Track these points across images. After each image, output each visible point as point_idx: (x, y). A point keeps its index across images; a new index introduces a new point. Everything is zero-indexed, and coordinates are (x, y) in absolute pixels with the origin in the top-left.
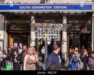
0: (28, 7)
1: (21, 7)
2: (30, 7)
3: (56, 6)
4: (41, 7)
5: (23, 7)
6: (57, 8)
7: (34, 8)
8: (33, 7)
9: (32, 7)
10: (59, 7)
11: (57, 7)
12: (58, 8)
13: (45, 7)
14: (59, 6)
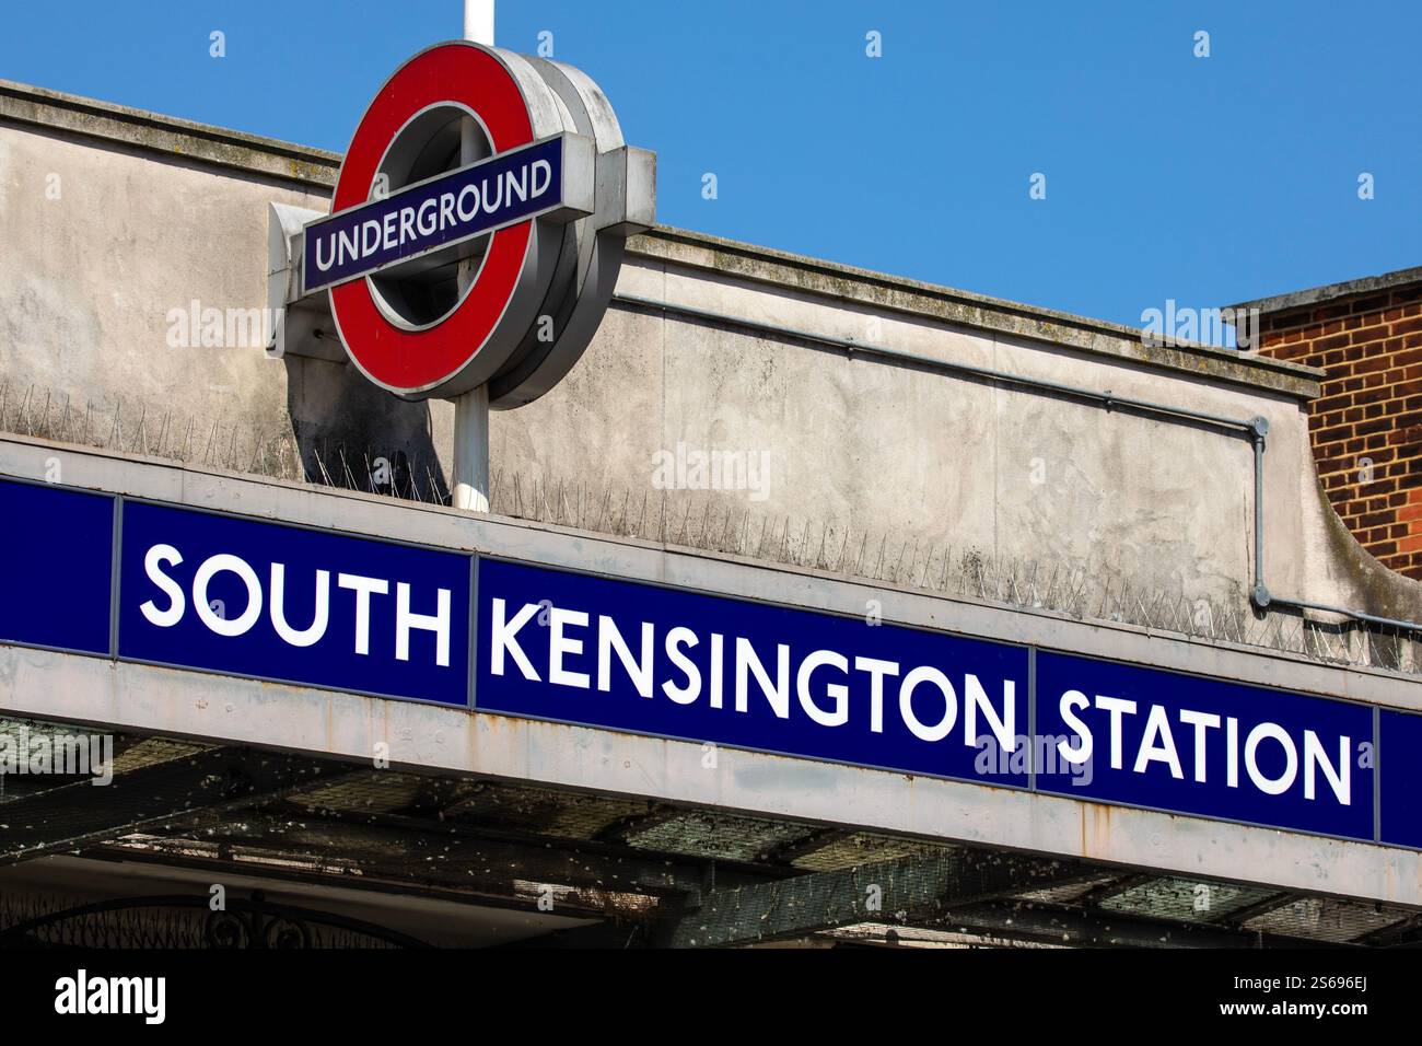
0: (383, 609)
1: (184, 575)
4: (745, 650)
6: (1146, 753)
7: (540, 660)
10: (1183, 735)
11: (1134, 728)
12: (1169, 755)
13: (859, 684)
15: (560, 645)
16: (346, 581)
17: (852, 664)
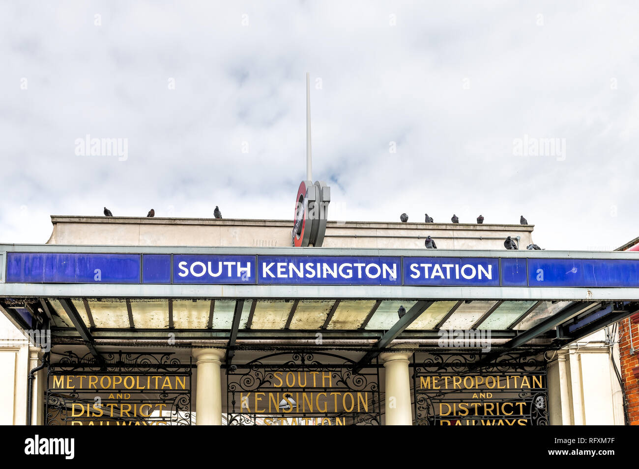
0: (234, 268)
1: (188, 267)
2: (248, 269)
3: (426, 266)
5: (198, 269)
8: (274, 270)
9: (266, 269)
13: (355, 270)
14: (448, 266)
15: (279, 270)
16: (225, 263)
17: (353, 265)
